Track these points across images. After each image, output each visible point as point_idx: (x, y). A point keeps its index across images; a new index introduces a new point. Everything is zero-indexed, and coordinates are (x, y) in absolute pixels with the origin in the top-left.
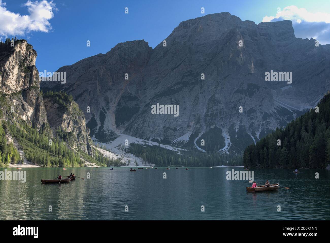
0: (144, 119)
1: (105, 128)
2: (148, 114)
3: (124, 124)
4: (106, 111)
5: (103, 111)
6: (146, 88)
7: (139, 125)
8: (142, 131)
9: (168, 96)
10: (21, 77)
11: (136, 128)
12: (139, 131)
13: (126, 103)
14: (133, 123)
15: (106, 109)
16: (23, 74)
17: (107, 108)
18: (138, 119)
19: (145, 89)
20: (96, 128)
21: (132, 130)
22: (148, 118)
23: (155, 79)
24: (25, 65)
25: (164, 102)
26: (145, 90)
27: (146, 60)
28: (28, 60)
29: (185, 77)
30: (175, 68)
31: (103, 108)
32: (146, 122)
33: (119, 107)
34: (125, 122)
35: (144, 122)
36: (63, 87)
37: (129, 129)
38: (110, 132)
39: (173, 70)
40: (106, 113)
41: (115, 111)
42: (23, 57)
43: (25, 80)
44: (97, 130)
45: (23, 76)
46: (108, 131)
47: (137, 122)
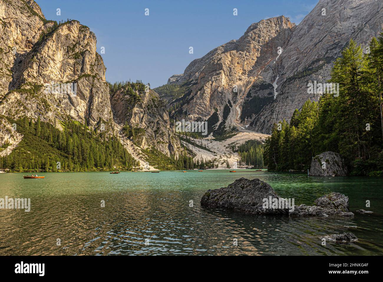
0: (273, 109)
1: (226, 124)
2: (277, 103)
3: (251, 118)
4: (232, 104)
5: (229, 105)
6: (285, 73)
7: (266, 118)
8: (269, 125)
9: (303, 78)
10: (69, 64)
11: (262, 121)
12: (266, 125)
13: (257, 93)
14: (260, 116)
15: (232, 102)
16: (72, 61)
17: (234, 100)
18: (266, 110)
19: (282, 74)
20: (216, 125)
21: (258, 124)
22: (277, 108)
23: (295, 61)
24: (77, 50)
25: (298, 86)
26: (283, 76)
27: (287, 39)
28: (80, 44)
29: (329, 51)
30: (319, 42)
31: (229, 102)
32: (274, 113)
33: (248, 99)
34: (252, 116)
35: (272, 112)
36: (192, 83)
37: (255, 123)
38: (232, 128)
39: (315, 46)
40: (231, 106)
41: (242, 104)
42: (74, 41)
43: (74, 68)
44: (217, 127)
45: (71, 63)
46: (230, 127)
47: (264, 114)
